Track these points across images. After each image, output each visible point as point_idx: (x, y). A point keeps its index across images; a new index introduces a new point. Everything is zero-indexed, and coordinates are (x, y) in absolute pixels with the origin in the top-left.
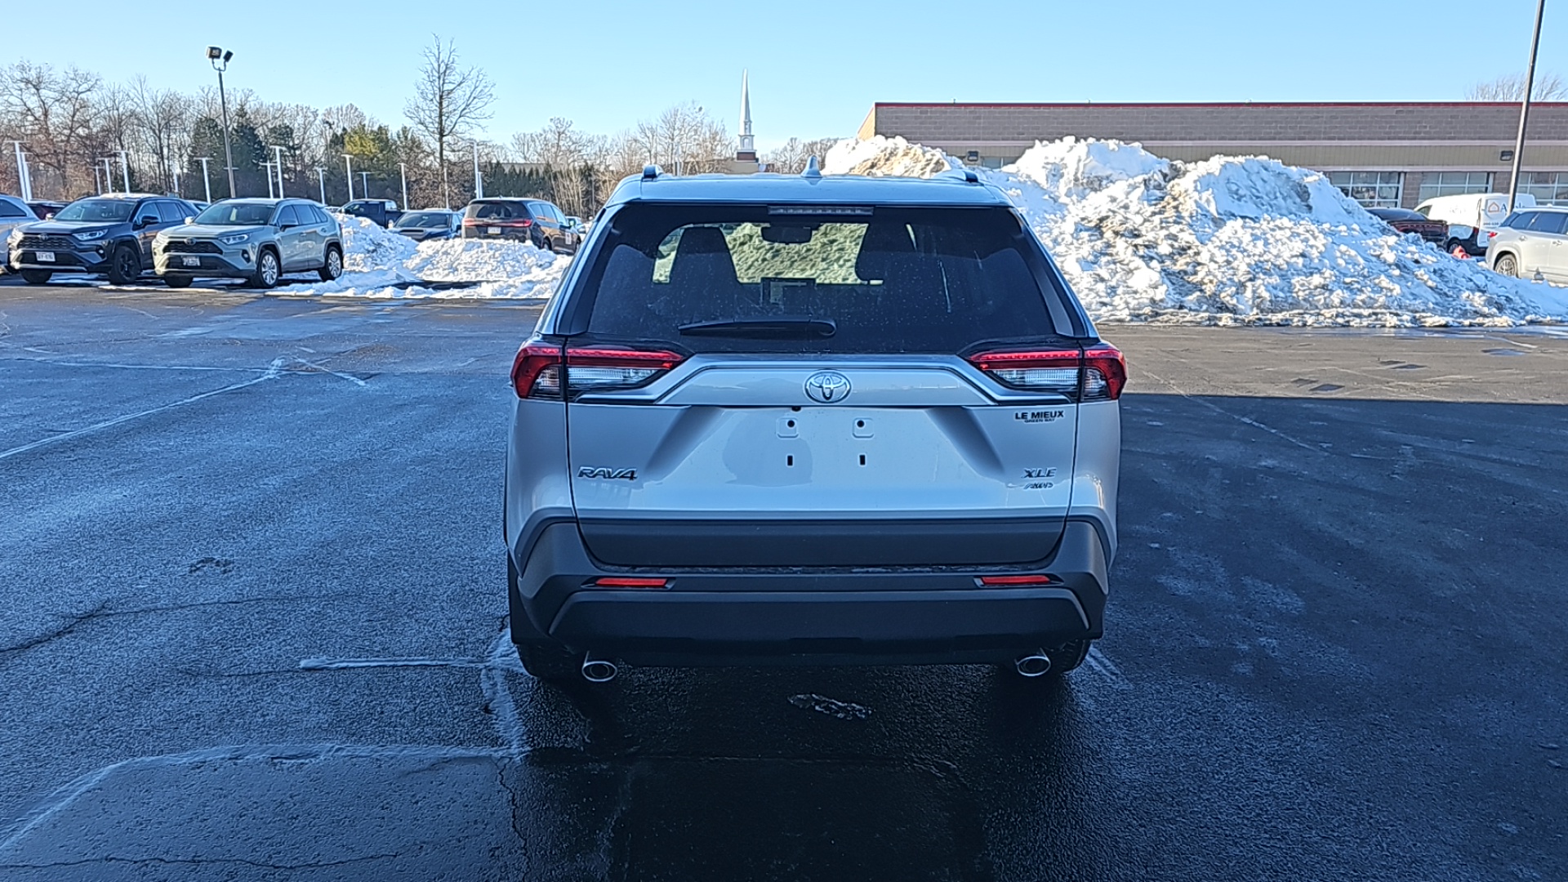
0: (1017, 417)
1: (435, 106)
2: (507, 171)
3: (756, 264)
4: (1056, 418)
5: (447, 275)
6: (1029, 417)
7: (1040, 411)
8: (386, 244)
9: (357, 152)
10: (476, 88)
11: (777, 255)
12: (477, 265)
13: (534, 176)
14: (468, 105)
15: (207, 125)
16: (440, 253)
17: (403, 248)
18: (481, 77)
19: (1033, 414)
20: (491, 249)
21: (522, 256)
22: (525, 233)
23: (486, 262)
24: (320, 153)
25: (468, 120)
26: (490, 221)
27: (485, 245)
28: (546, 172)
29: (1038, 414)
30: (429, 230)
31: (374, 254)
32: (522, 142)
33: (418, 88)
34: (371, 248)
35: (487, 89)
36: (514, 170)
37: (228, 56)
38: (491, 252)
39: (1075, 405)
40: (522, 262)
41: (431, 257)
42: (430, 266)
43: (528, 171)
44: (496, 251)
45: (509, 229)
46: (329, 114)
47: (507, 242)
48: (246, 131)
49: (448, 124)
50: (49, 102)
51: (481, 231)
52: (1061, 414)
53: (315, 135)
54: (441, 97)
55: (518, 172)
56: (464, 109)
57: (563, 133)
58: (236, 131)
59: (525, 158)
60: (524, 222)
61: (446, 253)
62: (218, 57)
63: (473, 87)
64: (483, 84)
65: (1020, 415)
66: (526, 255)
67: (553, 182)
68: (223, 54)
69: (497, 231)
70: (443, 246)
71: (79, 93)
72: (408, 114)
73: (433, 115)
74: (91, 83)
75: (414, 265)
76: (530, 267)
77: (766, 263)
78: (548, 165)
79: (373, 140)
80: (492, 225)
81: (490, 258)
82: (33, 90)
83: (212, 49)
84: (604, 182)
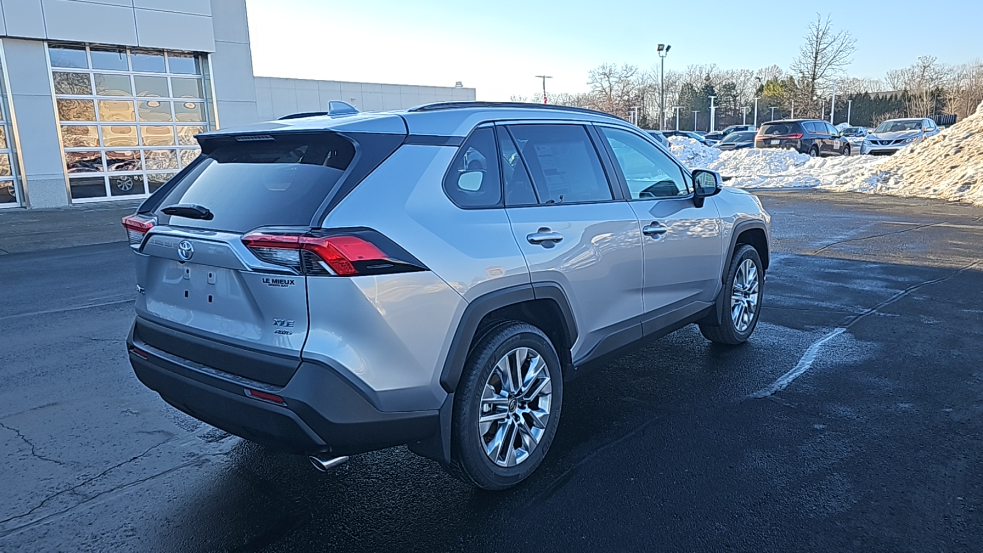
0: (264, 282)
1: (811, 61)
2: (872, 98)
3: (939, 159)
4: (289, 285)
5: (732, 172)
6: (271, 282)
7: (277, 279)
8: (701, 154)
9: (771, 94)
10: (842, 44)
11: (960, 151)
12: (752, 166)
13: (893, 100)
14: (834, 57)
15: (689, 86)
16: (731, 159)
17: (711, 156)
18: (847, 36)
19: (273, 280)
20: (765, 155)
21: (785, 159)
22: (797, 143)
23: (758, 164)
24: (751, 98)
25: (834, 67)
26: (773, 136)
27: (761, 152)
28: (903, 96)
29: (276, 280)
30: (739, 144)
31: (692, 160)
32: (892, 76)
33: (802, 50)
34: (691, 157)
35: (851, 44)
36: (878, 97)
37: (669, 48)
38: (764, 157)
39: (304, 277)
40: (784, 163)
41: (725, 161)
42: (723, 167)
43: (888, 97)
44: (768, 156)
45: (785, 141)
46: (760, 72)
47: (777, 149)
48: (709, 89)
49: (819, 72)
50: (613, 84)
51: (766, 143)
52: (292, 282)
53: (750, 86)
54: (817, 53)
55: (881, 98)
56: (832, 59)
57: (928, 66)
58: (703, 89)
59: (894, 88)
60: (796, 136)
61: (735, 158)
62: (662, 50)
63: (841, 44)
64: (848, 41)
65: (265, 281)
66: (788, 158)
67: (907, 103)
68: (665, 47)
69: (777, 142)
70: (734, 154)
71: (627, 77)
72: (793, 68)
73: (809, 66)
74: (633, 71)
75: (713, 166)
76: (788, 166)
77: (948, 157)
78: (906, 91)
79: (782, 86)
80: (774, 139)
81: (763, 160)
82: (607, 79)
83: (660, 45)
84: (950, 100)
